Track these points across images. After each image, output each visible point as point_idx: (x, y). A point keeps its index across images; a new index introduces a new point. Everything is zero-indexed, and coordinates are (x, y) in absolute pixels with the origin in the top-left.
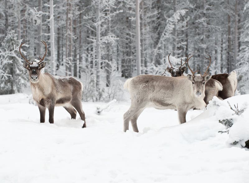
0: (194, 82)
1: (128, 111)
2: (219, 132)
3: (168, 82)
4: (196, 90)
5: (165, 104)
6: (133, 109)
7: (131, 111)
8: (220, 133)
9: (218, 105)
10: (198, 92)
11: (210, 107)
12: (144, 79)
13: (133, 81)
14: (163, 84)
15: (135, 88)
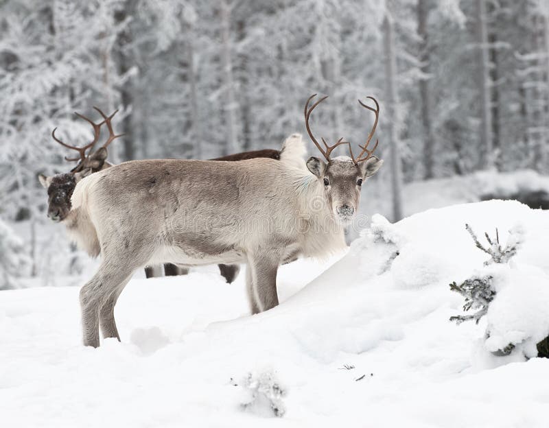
0: (328, 178)
1: (96, 277)
2: (452, 318)
3: (218, 178)
4: (336, 203)
5: (213, 247)
6: (110, 270)
7: (106, 277)
8: (455, 321)
9: (390, 242)
10: (345, 206)
11: (364, 248)
12: (140, 173)
13: (106, 182)
14: (205, 184)
15: (116, 203)
